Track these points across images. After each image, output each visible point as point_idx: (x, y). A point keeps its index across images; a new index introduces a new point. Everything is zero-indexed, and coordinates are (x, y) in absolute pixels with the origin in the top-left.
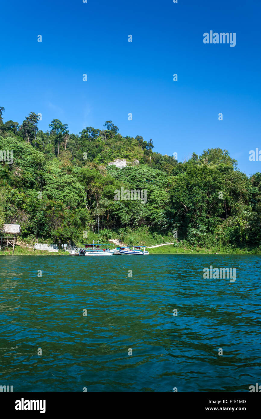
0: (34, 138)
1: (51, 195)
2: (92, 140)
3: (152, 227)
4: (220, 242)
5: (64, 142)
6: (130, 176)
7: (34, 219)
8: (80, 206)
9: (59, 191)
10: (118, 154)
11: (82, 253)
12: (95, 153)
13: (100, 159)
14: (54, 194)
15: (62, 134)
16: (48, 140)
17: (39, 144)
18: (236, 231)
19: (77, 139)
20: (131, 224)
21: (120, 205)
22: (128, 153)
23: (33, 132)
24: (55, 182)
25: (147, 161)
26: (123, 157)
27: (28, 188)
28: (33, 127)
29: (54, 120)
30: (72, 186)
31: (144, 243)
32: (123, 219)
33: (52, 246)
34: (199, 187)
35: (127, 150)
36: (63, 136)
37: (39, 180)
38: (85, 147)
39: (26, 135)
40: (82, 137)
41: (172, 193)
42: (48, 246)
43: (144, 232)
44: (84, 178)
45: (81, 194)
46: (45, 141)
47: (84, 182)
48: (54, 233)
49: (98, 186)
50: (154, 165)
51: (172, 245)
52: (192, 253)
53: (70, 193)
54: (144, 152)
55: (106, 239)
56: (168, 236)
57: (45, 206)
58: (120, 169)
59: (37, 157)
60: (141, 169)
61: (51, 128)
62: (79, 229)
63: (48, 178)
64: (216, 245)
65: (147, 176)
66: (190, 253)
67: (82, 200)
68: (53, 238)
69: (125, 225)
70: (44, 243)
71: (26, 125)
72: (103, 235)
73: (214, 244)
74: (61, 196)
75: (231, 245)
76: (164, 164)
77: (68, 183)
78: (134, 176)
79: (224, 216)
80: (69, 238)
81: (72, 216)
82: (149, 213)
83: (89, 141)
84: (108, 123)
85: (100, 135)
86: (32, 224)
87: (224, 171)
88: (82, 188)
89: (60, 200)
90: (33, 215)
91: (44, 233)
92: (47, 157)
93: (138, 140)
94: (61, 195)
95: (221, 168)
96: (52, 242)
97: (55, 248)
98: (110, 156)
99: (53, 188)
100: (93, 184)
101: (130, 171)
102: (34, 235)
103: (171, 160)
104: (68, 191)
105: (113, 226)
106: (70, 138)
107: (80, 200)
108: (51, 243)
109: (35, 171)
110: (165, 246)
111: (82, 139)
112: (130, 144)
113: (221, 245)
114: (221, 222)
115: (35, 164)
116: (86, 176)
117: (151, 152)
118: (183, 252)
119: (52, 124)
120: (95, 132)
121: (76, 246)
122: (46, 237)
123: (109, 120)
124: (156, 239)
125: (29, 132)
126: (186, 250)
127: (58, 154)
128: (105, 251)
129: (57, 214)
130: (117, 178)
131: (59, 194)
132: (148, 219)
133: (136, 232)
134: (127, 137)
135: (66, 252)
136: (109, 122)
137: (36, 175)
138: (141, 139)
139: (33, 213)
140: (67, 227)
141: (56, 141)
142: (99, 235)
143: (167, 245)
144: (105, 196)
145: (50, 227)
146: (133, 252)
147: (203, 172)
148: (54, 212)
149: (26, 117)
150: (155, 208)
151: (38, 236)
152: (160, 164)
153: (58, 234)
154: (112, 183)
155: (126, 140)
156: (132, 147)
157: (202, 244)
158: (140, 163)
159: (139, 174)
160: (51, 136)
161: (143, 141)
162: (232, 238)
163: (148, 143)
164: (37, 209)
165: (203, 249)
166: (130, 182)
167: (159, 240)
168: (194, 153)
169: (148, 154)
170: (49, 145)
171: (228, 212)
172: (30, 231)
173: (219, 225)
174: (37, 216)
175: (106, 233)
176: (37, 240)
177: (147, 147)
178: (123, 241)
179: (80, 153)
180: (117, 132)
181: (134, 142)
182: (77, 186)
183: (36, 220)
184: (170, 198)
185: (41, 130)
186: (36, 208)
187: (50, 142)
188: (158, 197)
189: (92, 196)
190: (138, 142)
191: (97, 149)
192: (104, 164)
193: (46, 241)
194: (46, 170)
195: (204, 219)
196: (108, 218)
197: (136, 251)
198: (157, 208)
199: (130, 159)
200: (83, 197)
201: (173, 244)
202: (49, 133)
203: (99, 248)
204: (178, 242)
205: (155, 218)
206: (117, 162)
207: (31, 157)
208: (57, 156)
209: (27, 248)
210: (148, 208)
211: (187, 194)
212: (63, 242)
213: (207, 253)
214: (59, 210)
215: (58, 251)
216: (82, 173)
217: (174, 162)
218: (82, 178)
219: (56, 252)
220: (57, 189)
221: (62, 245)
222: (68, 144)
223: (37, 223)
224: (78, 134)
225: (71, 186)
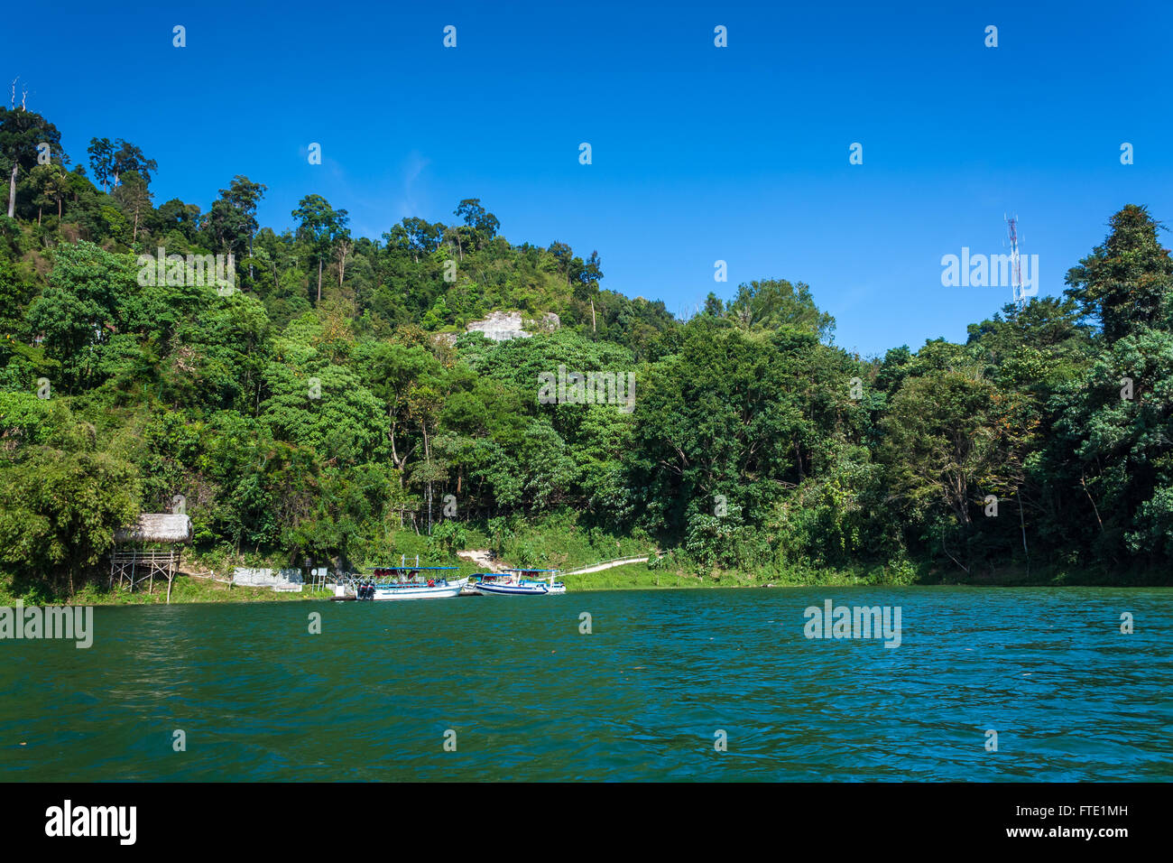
0: (248, 251)
1: (283, 427)
2: (420, 256)
3: (588, 513)
4: (781, 551)
5: (338, 264)
6: (525, 365)
7: (231, 497)
8: (370, 458)
9: (308, 414)
10: (497, 297)
11: (367, 592)
12: (428, 294)
13: (443, 313)
14: (294, 423)
15: (331, 240)
16: (290, 257)
17: (261, 271)
18: (826, 519)
19: (376, 254)
20: (526, 504)
21: (492, 450)
22: (527, 295)
23: (241, 235)
24: (298, 389)
25: (582, 316)
26: (511, 306)
27: (215, 406)
28: (244, 219)
29: (308, 198)
30: (347, 398)
31: (564, 559)
32: (501, 492)
33: (285, 575)
34: (718, 395)
35: (524, 286)
36: (334, 245)
37: (250, 382)
38: (401, 276)
39: (222, 243)
40: (390, 248)
41: (642, 415)
42: (275, 575)
43: (564, 529)
44: (389, 372)
45: (373, 423)
46: (279, 260)
47: (388, 384)
48: (290, 536)
49: (429, 395)
50: (604, 327)
51: (643, 563)
52: (701, 587)
53: (339, 420)
54: (573, 290)
55: (450, 549)
56: (633, 537)
57: (262, 459)
58: (495, 343)
59: (244, 316)
60: (555, 343)
61: (299, 222)
62: (364, 525)
63: (277, 375)
64: (770, 561)
65: (574, 364)
66: (695, 585)
67: (376, 439)
68: (287, 552)
69: (507, 510)
70: (262, 566)
71: (221, 215)
72: (441, 541)
73: (762, 558)
74: (314, 430)
75: (811, 561)
76: (634, 325)
77: (335, 388)
78: (535, 365)
79: (792, 477)
80: (333, 552)
81: (343, 488)
82: (579, 470)
83: (413, 260)
84: (468, 206)
85: (445, 241)
86: (226, 512)
87: (791, 347)
88: (377, 405)
89: (311, 439)
90: (229, 487)
91: (262, 536)
92: (284, 308)
93: (557, 255)
94: (315, 426)
95: (783, 340)
96: (285, 562)
97: (293, 580)
98: (473, 302)
99: (290, 405)
100: (414, 390)
101: (522, 351)
102: (232, 543)
103: (656, 312)
104: (336, 412)
105: (472, 512)
106: (356, 251)
107: (371, 439)
108: (284, 567)
109: (237, 356)
110: (622, 566)
111: (389, 252)
112: (534, 267)
113: (783, 559)
114: (786, 494)
115: (237, 336)
116: (395, 368)
117: (595, 292)
118: (675, 584)
119: (300, 210)
120: (429, 233)
121: (356, 572)
122: (266, 550)
123: (468, 198)
124: (597, 547)
125: (229, 235)
126: (682, 577)
127: (319, 297)
128: (432, 586)
129: (299, 482)
130: (484, 370)
131: (308, 423)
132: (575, 488)
133: (539, 527)
134: (525, 248)
135: (326, 591)
136: (470, 202)
137: (239, 367)
138: (565, 252)
139: (230, 481)
140: (329, 520)
141: (313, 262)
142: (431, 540)
143: (629, 564)
144: (450, 424)
145: (280, 520)
146: (517, 586)
147: (729, 351)
148: (289, 477)
149: (220, 191)
150: (594, 455)
151: (246, 545)
152: (622, 325)
153: (301, 541)
154: (469, 386)
155: (520, 254)
156: (539, 277)
157: (727, 560)
158: (562, 322)
159: (549, 358)
160: (299, 246)
161: (573, 259)
162: (813, 540)
163: (585, 264)
164: (241, 468)
165: (733, 572)
166: (524, 383)
167: (606, 551)
168: (711, 294)
169: (584, 297)
170: (292, 273)
171: (802, 466)
172: (220, 532)
173: (780, 502)
174: (240, 488)
175: (448, 532)
176: (242, 557)
177: (582, 274)
178: (502, 556)
179: (384, 296)
180: (495, 232)
181: (544, 262)
182: (361, 399)
183: (239, 502)
184: (639, 429)
185: (268, 227)
186: (236, 467)
187: (294, 264)
188: (603, 424)
189: (412, 426)
190: (558, 260)
191: (433, 283)
192: (455, 326)
193: (268, 561)
194: (272, 354)
195: (732, 486)
196: (459, 489)
197: (527, 585)
198: (601, 457)
199: (532, 312)
200: (380, 430)
201: (645, 560)
202: (294, 235)
203: (418, 578)
204: (660, 554)
205: (597, 487)
206: (494, 319)
207: (227, 314)
208: (314, 306)
209: (210, 583)
210: (575, 457)
211: (686, 415)
212: (319, 562)
213: (744, 583)
214: (304, 471)
215: (301, 590)
216: (381, 359)
217: (663, 318)
218: (381, 373)
219: (297, 591)
220: (300, 406)
221: (314, 572)
222: (348, 267)
223: (240, 510)
224: (379, 238)
225: (344, 399)
